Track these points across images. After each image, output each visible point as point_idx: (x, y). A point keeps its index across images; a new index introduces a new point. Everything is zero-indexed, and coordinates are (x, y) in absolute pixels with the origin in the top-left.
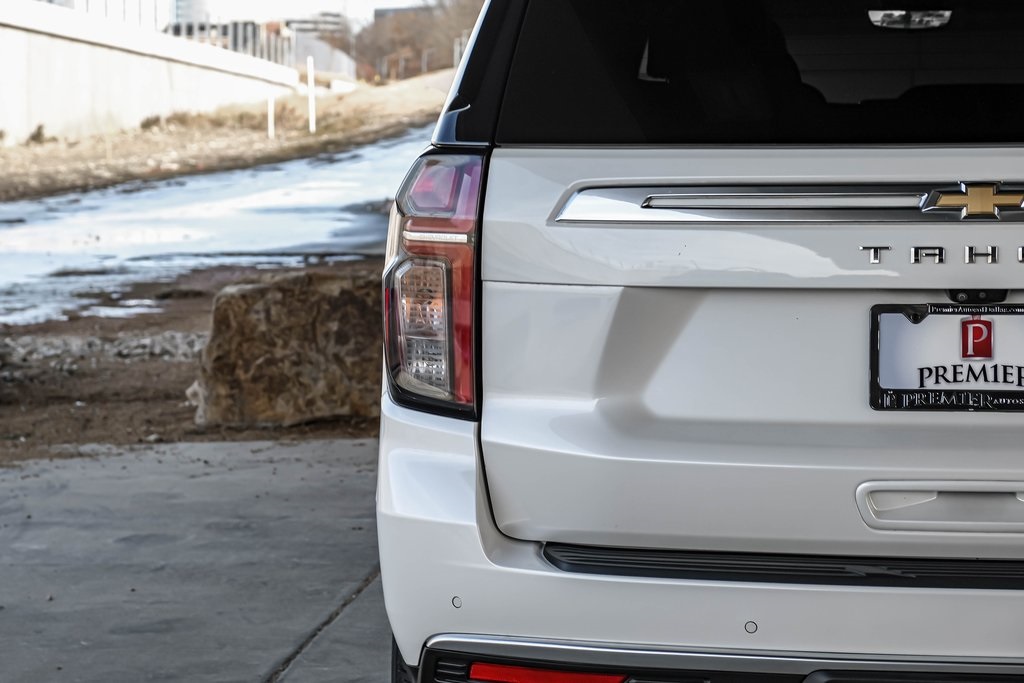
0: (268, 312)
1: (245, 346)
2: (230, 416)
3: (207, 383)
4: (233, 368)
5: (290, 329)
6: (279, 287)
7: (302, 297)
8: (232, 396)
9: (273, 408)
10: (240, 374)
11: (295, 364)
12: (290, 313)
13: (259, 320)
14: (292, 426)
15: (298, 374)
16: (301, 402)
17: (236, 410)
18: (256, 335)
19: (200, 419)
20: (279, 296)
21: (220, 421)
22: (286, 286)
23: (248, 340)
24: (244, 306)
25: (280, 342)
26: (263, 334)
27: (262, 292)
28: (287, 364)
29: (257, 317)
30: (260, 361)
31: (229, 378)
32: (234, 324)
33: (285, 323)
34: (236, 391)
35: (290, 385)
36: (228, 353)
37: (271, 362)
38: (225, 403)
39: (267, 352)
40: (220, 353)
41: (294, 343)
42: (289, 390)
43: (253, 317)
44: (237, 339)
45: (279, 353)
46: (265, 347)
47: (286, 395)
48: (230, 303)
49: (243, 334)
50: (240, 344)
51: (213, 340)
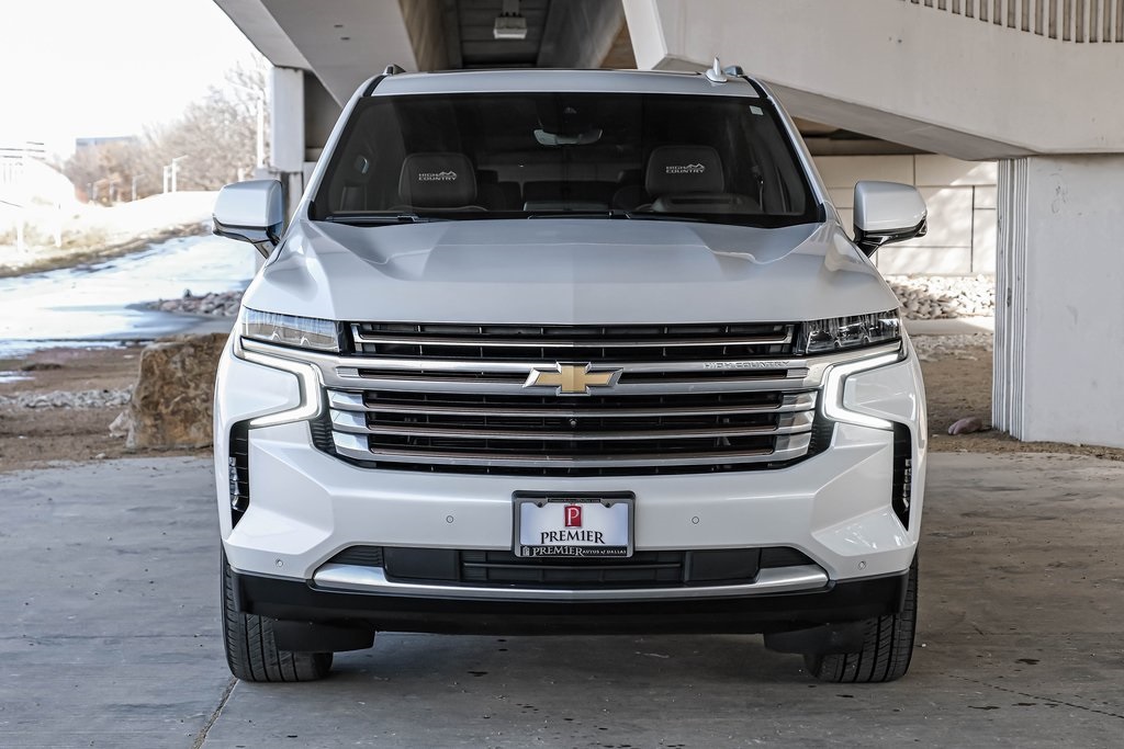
0: (183, 362)
1: (166, 388)
2: (155, 441)
3: (136, 416)
4: (157, 404)
5: (200, 375)
6: (192, 345)
7: (209, 351)
8: (156, 426)
9: (188, 434)
10: (162, 409)
12: (201, 363)
13: (176, 368)
14: (202, 448)
15: (207, 409)
17: (159, 436)
18: (174, 380)
19: (130, 443)
20: (192, 350)
21: (146, 445)
22: (197, 343)
23: (168, 383)
24: (165, 358)
25: (192, 385)
26: (180, 379)
27: (179, 348)
28: (198, 401)
29: (175, 366)
30: (176, 400)
31: (154, 412)
32: (157, 372)
33: (197, 370)
34: (159, 422)
35: (201, 417)
36: (153, 393)
38: (149, 431)
39: (182, 392)
40: (147, 394)
41: (203, 385)
42: (200, 421)
43: (172, 366)
44: (160, 383)
45: (192, 393)
46: (181, 389)
47: (197, 424)
48: (154, 356)
49: (164, 379)
50: (162, 387)
51: (141, 384)
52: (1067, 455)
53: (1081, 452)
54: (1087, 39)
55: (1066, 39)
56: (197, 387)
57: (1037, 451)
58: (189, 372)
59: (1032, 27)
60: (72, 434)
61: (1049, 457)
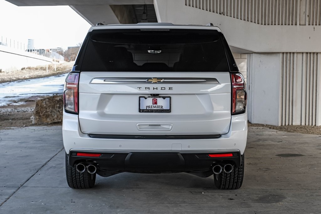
0: (46, 103)
1: (42, 109)
2: (39, 122)
3: (34, 116)
4: (39, 113)
5: (50, 106)
6: (48, 98)
7: (52, 100)
8: (39, 118)
9: (47, 120)
10: (41, 114)
11: (51, 112)
12: (50, 103)
14: (50, 124)
15: (51, 114)
16: (52, 119)
18: (44, 107)
19: (33, 123)
20: (48, 100)
21: (37, 123)
22: (49, 98)
23: (42, 108)
24: (41, 102)
25: (48, 108)
26: (45, 107)
27: (45, 99)
28: (49, 112)
29: (44, 104)
30: (44, 112)
31: (39, 115)
32: (39, 105)
33: (49, 105)
35: (50, 116)
36: (38, 111)
37: (46, 112)
38: (38, 119)
41: (51, 108)
42: (50, 117)
43: (43, 104)
44: (40, 108)
45: (48, 110)
46: (45, 109)
48: (38, 101)
49: (41, 107)
50: (41, 109)
51: (36, 108)
52: (262, 128)
53: (266, 127)
54: (267, 24)
55: (262, 24)
56: (49, 109)
57: (255, 126)
58: (47, 105)
59: (253, 21)
60: (23, 119)
61: (257, 128)
